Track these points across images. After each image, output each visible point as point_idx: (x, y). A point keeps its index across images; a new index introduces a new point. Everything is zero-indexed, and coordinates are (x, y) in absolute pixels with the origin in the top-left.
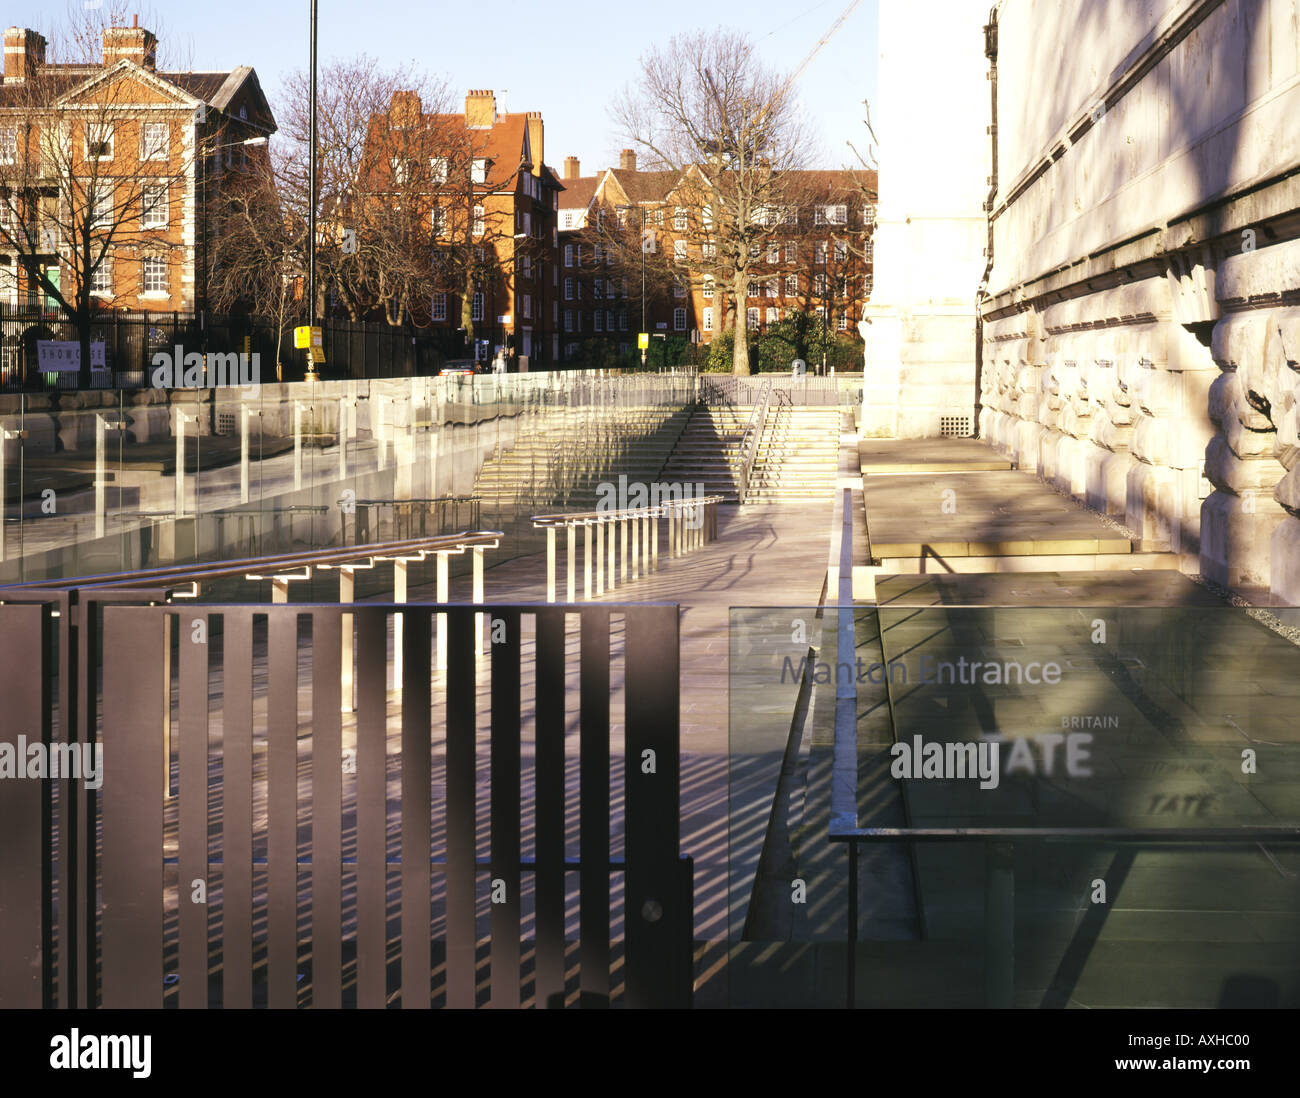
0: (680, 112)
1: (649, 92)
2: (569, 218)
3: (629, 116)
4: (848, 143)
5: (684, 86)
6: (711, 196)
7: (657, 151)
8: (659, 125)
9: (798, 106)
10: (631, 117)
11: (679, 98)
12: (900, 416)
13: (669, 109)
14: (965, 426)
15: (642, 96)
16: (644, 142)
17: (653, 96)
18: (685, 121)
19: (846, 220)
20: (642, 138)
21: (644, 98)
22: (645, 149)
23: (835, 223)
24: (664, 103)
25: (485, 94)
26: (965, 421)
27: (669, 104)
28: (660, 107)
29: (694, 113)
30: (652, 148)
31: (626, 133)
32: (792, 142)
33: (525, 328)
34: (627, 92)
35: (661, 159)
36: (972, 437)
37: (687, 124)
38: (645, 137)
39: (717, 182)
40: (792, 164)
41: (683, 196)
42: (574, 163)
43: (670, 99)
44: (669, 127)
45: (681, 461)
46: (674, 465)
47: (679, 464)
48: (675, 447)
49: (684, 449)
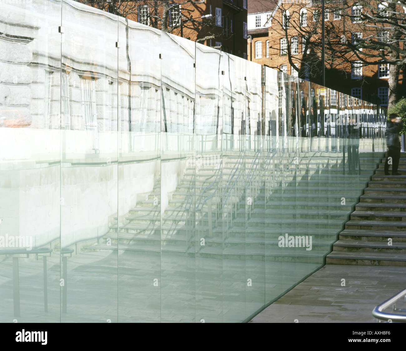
2: (258, 19)
45: (371, 209)
46: (363, 213)
47: (369, 213)
48: (363, 192)
49: (374, 195)
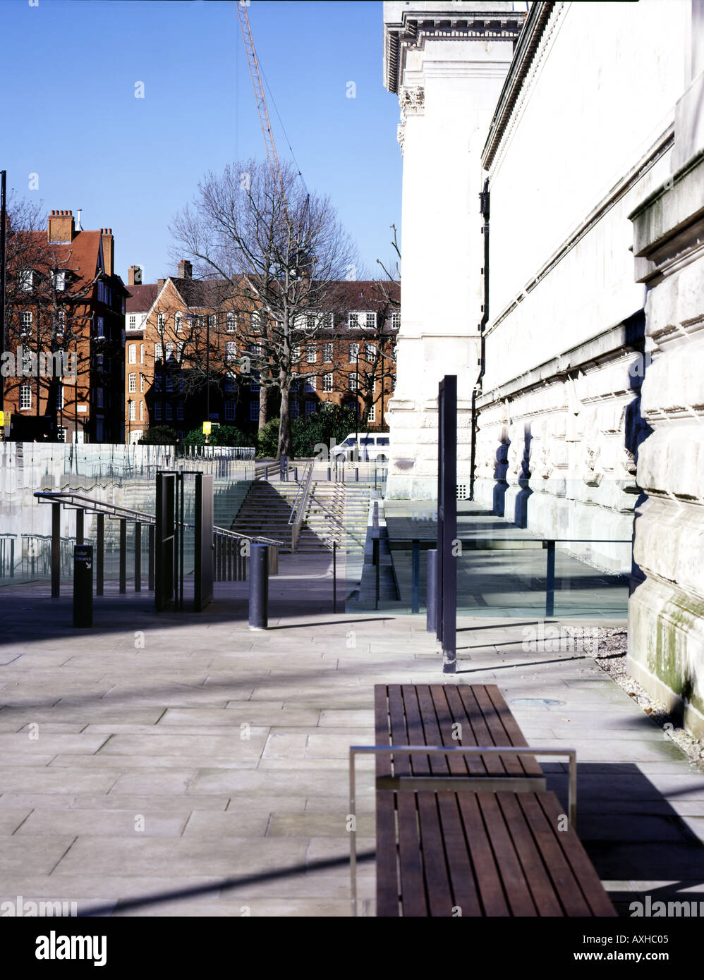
0: (233, 230)
1: (206, 212)
2: (133, 320)
3: (188, 234)
4: (378, 261)
5: (237, 209)
6: (259, 304)
7: (213, 264)
8: (215, 242)
9: (335, 226)
10: (190, 232)
11: (233, 219)
12: (415, 483)
13: (223, 228)
14: (463, 491)
15: (201, 217)
16: (201, 256)
17: (210, 217)
18: (238, 239)
19: (375, 326)
20: (200, 254)
21: (202, 218)
22: (202, 262)
23: (365, 328)
24: (220, 223)
25: (65, 214)
26: (463, 488)
27: (224, 224)
28: (216, 227)
29: (245, 232)
30: (209, 262)
31: (186, 249)
32: (329, 257)
33: (99, 416)
34: (188, 214)
35: (217, 271)
36: (468, 499)
37: (239, 242)
38: (202, 252)
39: (264, 293)
40: (329, 276)
41: (235, 304)
42: (137, 271)
43: (224, 219)
44: (223, 244)
45: (244, 522)
46: (239, 525)
47: (243, 524)
48: (239, 511)
49: (246, 513)
